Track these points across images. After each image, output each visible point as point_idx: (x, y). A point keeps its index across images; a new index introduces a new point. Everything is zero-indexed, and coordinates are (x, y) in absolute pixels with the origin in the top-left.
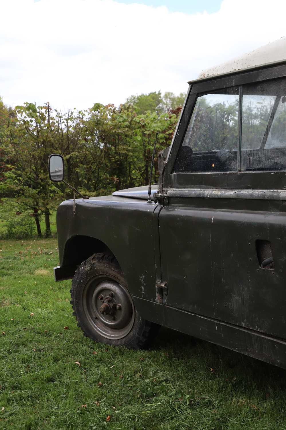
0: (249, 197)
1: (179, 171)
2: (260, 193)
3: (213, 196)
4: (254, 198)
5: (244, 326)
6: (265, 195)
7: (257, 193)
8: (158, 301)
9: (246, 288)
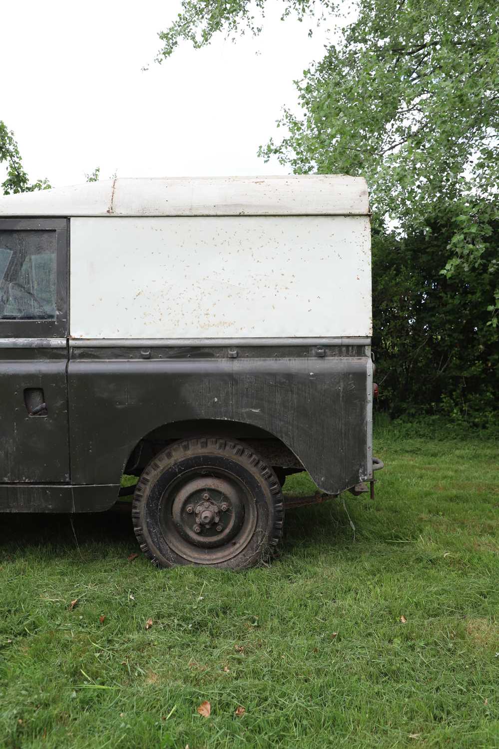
0: (12, 346)
2: (26, 342)
4: (19, 347)
5: (7, 481)
6: (32, 344)
7: (22, 341)
9: (11, 440)
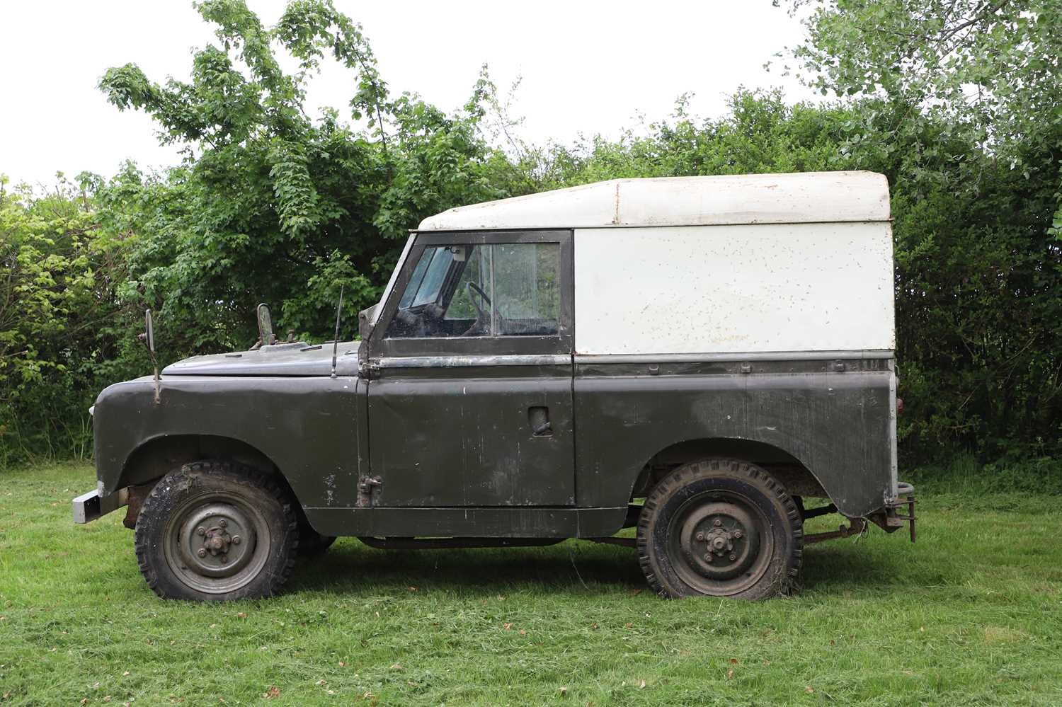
1: (396, 336)
2: (529, 359)
3: (461, 365)
4: (522, 364)
5: (509, 504)
8: (362, 505)
9: (515, 461)
